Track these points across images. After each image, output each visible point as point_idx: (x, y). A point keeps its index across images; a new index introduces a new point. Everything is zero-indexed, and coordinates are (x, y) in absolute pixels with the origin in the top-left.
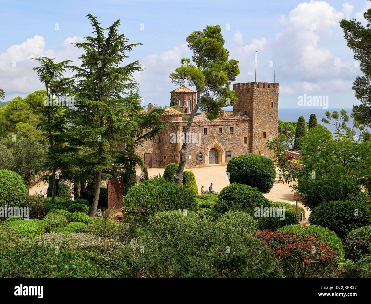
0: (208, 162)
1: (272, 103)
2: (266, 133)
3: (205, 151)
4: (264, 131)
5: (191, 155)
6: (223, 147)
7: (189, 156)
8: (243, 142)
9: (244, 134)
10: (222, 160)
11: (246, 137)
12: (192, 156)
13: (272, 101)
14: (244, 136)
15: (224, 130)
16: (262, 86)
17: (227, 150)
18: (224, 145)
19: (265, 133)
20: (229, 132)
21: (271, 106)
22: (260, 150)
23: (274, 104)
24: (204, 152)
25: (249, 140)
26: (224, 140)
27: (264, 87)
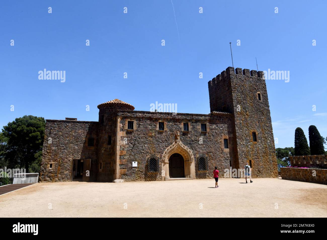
0: (166, 174)
1: (259, 94)
2: (257, 133)
3: (161, 156)
4: (252, 131)
5: (136, 161)
6: (191, 152)
7: (133, 163)
8: (223, 147)
9: (223, 134)
10: (191, 171)
11: (227, 139)
12: (139, 163)
13: (259, 92)
14: (224, 137)
15: (192, 127)
16: (242, 73)
17: (198, 156)
18: (193, 150)
19: (254, 134)
20: (200, 130)
21: (258, 98)
22: (250, 158)
23: (261, 96)
24: (159, 156)
25: (232, 143)
26: (193, 141)
27: (244, 74)
